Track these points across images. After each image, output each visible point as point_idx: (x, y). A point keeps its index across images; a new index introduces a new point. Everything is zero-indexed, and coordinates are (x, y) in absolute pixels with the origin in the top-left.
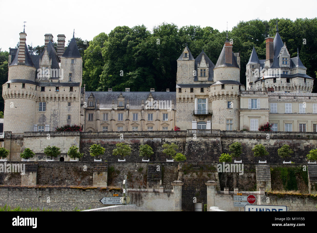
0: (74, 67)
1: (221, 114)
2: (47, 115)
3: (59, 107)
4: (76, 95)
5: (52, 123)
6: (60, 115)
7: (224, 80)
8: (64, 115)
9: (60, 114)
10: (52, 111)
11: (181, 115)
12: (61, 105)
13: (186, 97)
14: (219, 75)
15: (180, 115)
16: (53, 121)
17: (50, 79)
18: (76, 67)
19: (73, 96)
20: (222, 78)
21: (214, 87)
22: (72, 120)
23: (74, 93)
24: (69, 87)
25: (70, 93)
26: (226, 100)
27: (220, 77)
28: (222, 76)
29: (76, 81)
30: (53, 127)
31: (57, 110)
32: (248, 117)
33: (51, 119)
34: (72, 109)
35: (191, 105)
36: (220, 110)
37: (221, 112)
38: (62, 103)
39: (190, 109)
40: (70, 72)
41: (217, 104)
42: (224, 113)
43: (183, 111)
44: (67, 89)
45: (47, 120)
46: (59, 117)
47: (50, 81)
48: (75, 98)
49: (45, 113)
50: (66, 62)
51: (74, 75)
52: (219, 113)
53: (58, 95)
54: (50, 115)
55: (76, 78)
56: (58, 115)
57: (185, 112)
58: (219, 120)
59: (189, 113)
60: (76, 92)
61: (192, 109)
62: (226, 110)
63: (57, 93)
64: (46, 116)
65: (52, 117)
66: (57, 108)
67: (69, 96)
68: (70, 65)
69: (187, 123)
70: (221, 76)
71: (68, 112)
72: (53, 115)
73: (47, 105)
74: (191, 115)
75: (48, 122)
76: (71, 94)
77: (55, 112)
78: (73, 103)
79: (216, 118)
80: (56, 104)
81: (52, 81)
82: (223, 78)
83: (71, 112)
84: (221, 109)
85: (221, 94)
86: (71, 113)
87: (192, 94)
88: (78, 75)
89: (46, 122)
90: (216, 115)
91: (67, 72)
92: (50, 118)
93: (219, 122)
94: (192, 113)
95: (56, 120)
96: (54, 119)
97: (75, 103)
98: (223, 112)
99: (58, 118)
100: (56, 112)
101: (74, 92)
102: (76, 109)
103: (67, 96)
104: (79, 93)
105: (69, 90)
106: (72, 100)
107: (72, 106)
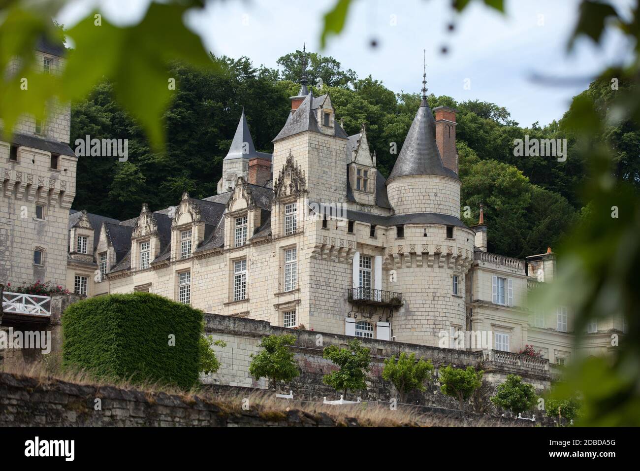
1: (439, 310)
3: (11, 216)
4: (68, 184)
6: (15, 245)
7: (443, 212)
8: (24, 246)
9: (12, 242)
11: (320, 295)
12: (18, 212)
13: (338, 245)
14: (427, 197)
15: (317, 295)
19: (58, 187)
20: (437, 206)
21: (423, 231)
22: (49, 270)
23: (61, 177)
24: (50, 154)
25: (49, 174)
26: (451, 272)
27: (432, 202)
28: (439, 202)
29: (56, 135)
31: (6, 227)
32: (493, 325)
34: (50, 230)
35: (342, 270)
36: (436, 298)
37: (440, 302)
38: (19, 202)
39: (340, 282)
41: (428, 278)
42: (448, 307)
43: (324, 284)
44: (42, 158)
46: (11, 252)
48: (62, 192)
51: (52, 115)
52: (433, 306)
53: (15, 173)
55: (56, 126)
56: (8, 243)
57: (328, 288)
58: (432, 326)
59: (338, 294)
60: (69, 173)
61: (343, 283)
62: (452, 299)
63: (13, 168)
67: (46, 186)
69: (334, 321)
70: (436, 202)
71: (36, 237)
74: (342, 299)
76: (53, 179)
78: (51, 209)
79: (424, 317)
82: (441, 207)
83: (47, 239)
84: (439, 295)
85: (444, 251)
86: (46, 243)
87: (351, 237)
88: (62, 117)
90: (423, 309)
93: (431, 330)
94: (344, 295)
97: (57, 210)
98: (445, 303)
99: (7, 253)
100: (3, 232)
101: (63, 173)
102: (59, 231)
103: (41, 181)
104: (74, 180)
105: (49, 165)
106: (53, 199)
107: (48, 221)
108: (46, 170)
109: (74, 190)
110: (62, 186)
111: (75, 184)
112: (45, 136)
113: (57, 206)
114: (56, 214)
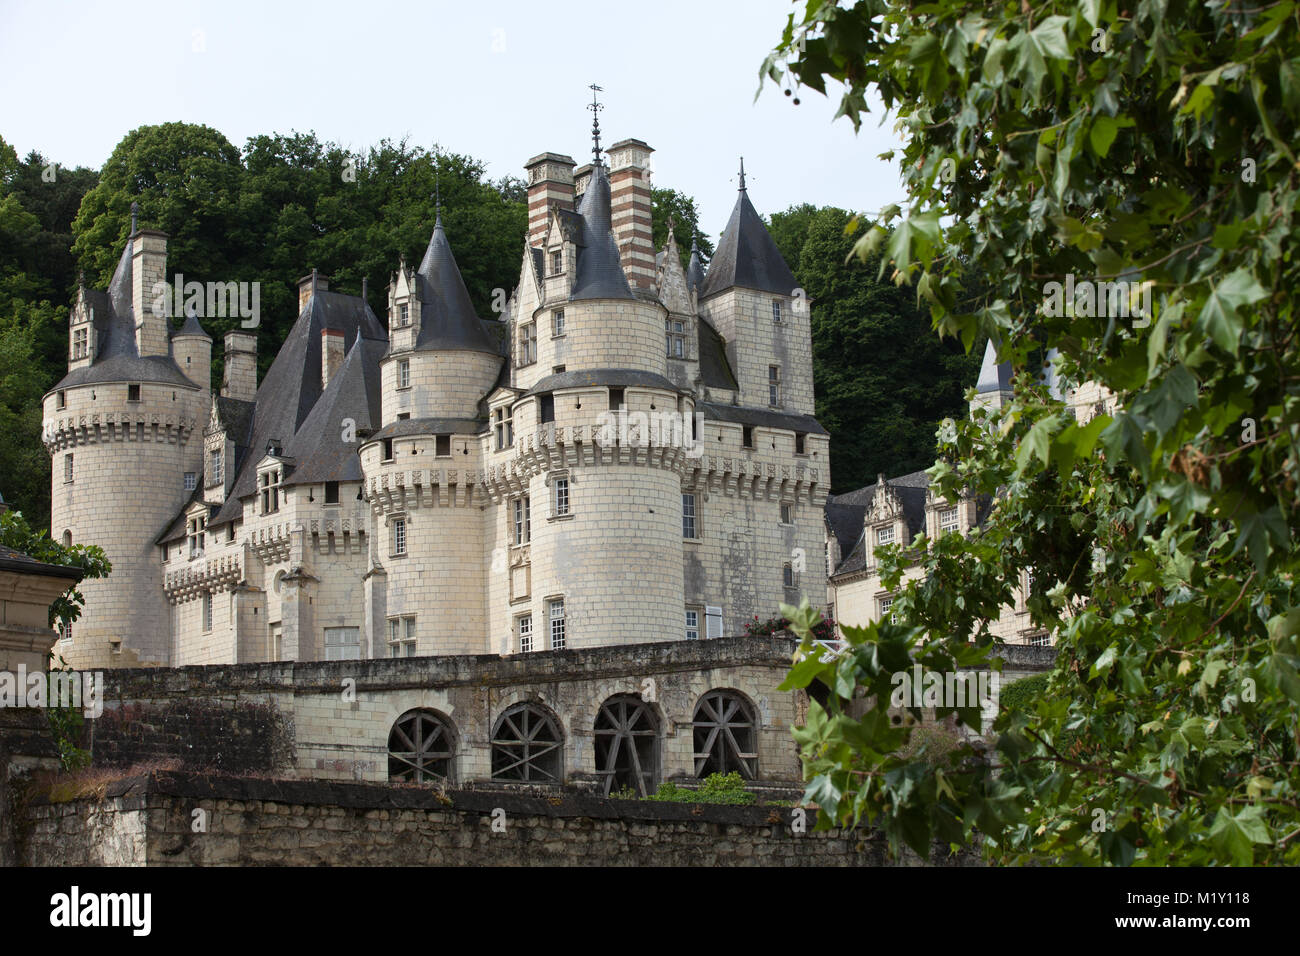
0: (787, 338)
2: (709, 557)
3: (751, 523)
4: (820, 473)
5: (731, 600)
6: (758, 562)
8: (769, 564)
9: (755, 559)
10: (725, 543)
12: (759, 517)
16: (733, 591)
17: (697, 383)
18: (794, 339)
19: (807, 478)
22: (803, 593)
23: (810, 463)
24: (793, 434)
25: (795, 462)
29: (797, 406)
30: (737, 621)
31: (746, 539)
33: (722, 580)
34: (801, 537)
38: (759, 504)
40: (773, 362)
44: (785, 440)
45: (708, 584)
46: (755, 573)
47: (702, 392)
48: (813, 485)
49: (701, 549)
50: (755, 309)
51: (789, 378)
53: (752, 464)
54: (719, 559)
55: (796, 393)
56: (750, 561)
60: (820, 458)
63: (749, 457)
64: (703, 564)
65: (726, 572)
66: (742, 530)
67: (793, 478)
68: (770, 329)
71: (784, 549)
72: (732, 561)
73: (706, 512)
75: (713, 591)
76: (801, 468)
77: (735, 546)
78: (800, 508)
80: (737, 508)
81: (707, 393)
83: (798, 551)
86: (797, 556)
88: (802, 379)
89: (706, 590)
91: (762, 360)
92: (720, 572)
95: (744, 588)
96: (734, 581)
97: (807, 509)
99: (750, 575)
100: (742, 546)
101: (812, 458)
102: (813, 538)
103: (785, 473)
104: (827, 466)
105: (792, 448)
106: (802, 495)
107: (798, 526)
108: (791, 455)
109: (828, 479)
110: (813, 476)
111: (828, 472)
112: (783, 408)
113: (807, 504)
114: (806, 515)
